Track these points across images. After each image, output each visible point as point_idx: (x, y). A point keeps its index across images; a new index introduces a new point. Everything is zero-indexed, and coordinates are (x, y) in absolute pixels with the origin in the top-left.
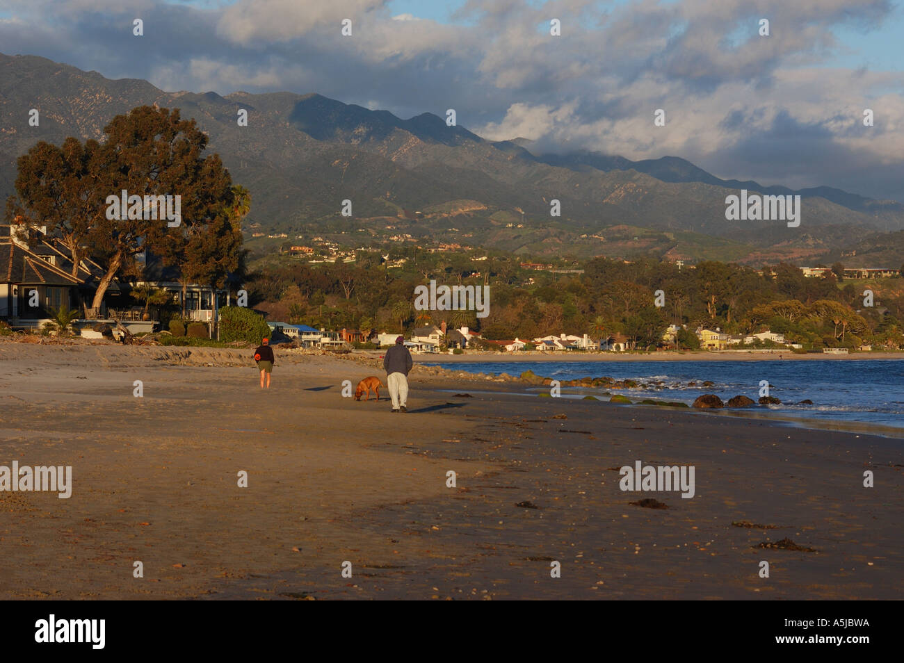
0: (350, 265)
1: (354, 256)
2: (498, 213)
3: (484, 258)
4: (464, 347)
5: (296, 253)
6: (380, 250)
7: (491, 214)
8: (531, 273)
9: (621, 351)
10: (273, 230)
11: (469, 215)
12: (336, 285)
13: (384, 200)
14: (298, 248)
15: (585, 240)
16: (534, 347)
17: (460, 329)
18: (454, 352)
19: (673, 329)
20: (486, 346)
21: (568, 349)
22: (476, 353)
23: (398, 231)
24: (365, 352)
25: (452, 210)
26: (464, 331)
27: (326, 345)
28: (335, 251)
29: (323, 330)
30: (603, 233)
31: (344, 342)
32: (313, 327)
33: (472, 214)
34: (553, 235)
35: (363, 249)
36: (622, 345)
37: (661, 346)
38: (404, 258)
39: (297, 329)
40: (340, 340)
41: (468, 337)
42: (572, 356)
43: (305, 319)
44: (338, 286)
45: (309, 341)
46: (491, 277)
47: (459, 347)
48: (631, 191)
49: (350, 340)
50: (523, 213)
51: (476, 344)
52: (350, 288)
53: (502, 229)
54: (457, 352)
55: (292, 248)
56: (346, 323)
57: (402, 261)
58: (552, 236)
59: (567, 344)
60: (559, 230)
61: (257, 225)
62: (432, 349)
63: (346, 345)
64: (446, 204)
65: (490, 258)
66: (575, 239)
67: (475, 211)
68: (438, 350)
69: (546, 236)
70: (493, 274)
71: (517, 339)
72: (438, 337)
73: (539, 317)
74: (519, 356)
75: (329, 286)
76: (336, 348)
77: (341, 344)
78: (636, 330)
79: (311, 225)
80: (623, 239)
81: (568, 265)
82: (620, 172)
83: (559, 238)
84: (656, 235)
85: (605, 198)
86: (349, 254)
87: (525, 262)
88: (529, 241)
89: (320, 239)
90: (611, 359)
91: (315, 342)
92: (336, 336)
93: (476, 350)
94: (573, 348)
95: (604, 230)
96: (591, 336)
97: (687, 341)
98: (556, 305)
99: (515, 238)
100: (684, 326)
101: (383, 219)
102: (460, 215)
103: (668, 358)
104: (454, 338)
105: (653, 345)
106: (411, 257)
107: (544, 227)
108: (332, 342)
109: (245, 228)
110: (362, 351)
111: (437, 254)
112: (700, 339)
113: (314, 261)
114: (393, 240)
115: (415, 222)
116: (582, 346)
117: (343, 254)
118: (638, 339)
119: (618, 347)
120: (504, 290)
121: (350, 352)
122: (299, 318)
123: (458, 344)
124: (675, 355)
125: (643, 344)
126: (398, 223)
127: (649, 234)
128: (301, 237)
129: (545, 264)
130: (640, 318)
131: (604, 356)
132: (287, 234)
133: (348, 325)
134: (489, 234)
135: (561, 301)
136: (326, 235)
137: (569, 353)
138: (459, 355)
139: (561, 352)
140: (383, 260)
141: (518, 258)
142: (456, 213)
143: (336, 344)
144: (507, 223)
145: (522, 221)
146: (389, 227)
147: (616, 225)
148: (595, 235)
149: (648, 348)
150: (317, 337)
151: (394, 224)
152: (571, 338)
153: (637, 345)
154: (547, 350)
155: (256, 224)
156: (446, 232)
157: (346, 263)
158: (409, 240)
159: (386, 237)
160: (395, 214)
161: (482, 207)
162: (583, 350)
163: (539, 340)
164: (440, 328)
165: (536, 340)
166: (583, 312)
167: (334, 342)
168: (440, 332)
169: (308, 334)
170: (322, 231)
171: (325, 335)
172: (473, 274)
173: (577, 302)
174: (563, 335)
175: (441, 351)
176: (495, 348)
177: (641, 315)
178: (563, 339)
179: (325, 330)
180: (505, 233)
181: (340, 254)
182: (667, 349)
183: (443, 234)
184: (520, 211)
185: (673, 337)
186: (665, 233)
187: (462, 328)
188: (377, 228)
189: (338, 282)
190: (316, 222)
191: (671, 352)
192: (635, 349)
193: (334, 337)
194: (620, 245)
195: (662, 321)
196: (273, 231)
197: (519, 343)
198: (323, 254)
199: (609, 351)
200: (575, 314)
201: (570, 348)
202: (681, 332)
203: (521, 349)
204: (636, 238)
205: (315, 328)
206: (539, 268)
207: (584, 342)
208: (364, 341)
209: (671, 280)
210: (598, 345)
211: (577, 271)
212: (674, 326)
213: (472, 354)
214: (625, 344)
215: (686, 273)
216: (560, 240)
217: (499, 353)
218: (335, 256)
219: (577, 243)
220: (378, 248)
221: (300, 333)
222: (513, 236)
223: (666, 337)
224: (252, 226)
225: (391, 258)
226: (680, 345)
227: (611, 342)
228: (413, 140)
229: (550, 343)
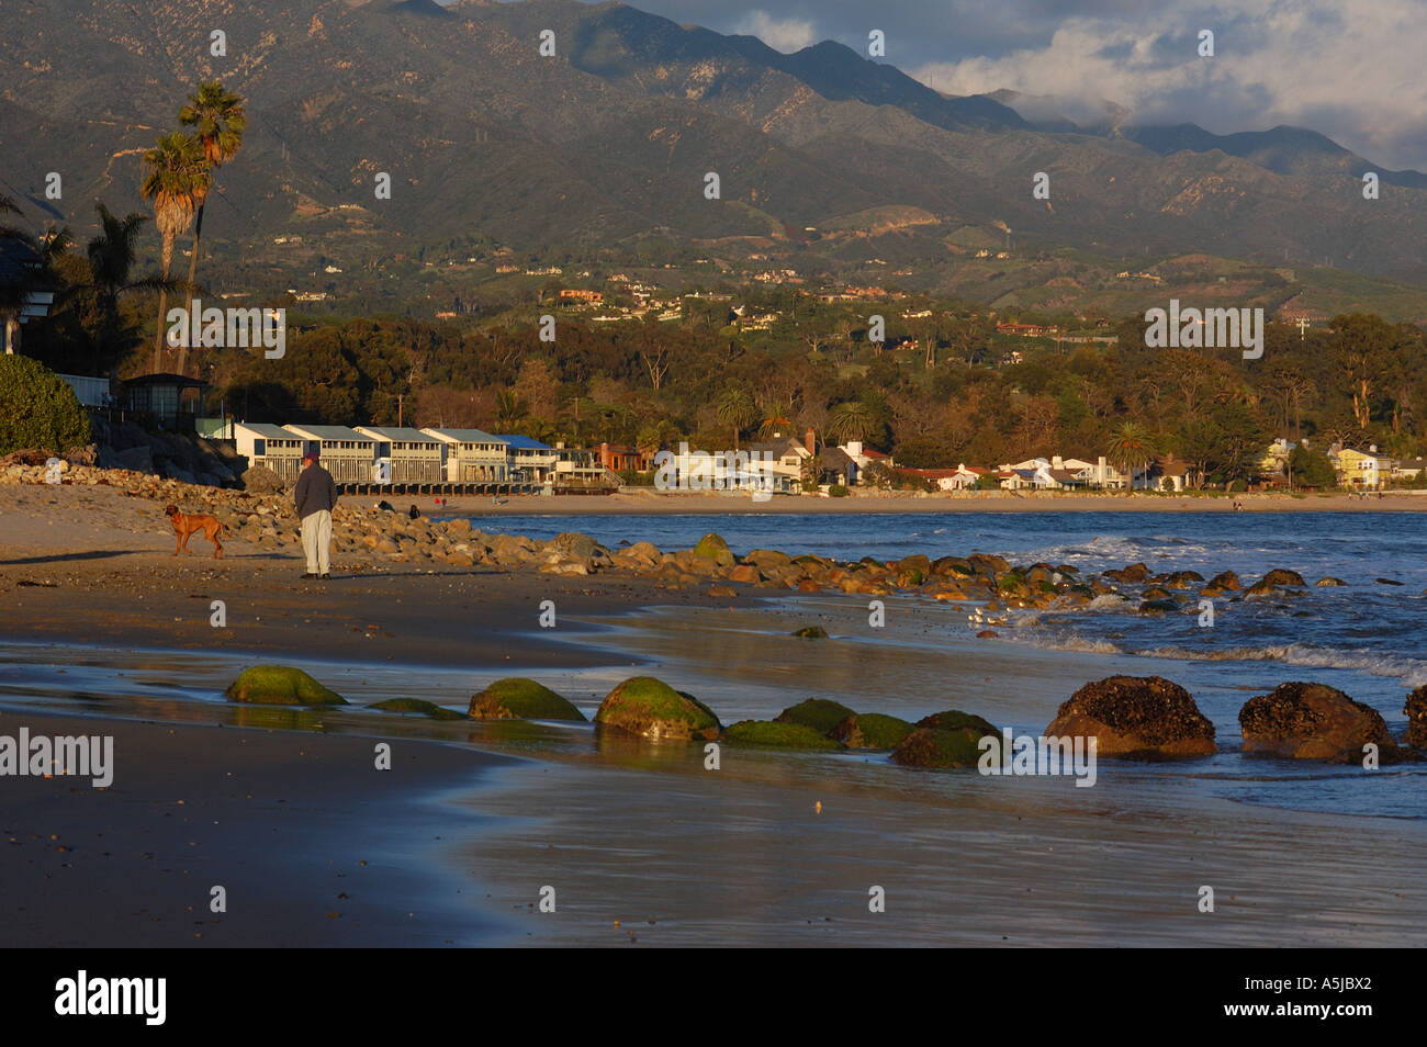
0: (671, 324)
1: (679, 308)
2: (961, 230)
3: (927, 313)
4: (853, 482)
5: (568, 302)
6: (729, 298)
7: (949, 232)
8: (1016, 342)
9: (1175, 490)
10: (534, 260)
11: (906, 235)
12: (633, 363)
13: (747, 207)
14: (573, 293)
15: (1126, 283)
16: (995, 482)
17: (846, 444)
18: (831, 492)
19: (1280, 447)
20: (898, 480)
21: (1067, 488)
22: (877, 494)
23: (772, 265)
24: (646, 491)
25: (875, 225)
26: (853, 449)
27: (567, 477)
28: (645, 299)
29: (560, 445)
30: (1159, 269)
31: (602, 470)
32: (542, 440)
33: (911, 233)
34: (1065, 272)
35: (697, 295)
36: (1176, 480)
37: (1256, 481)
38: (773, 313)
39: (505, 444)
40: (596, 467)
41: (862, 461)
42: (1073, 500)
43: (524, 423)
44: (637, 365)
45: (532, 469)
46: (939, 350)
47: (842, 482)
48: (1214, 191)
49: (616, 467)
50: (1009, 231)
51: (878, 477)
52: (661, 367)
53: (969, 261)
54: (837, 493)
55: (563, 293)
56: (608, 433)
57: (769, 318)
58: (1062, 275)
59: (1063, 477)
60: (1077, 263)
61: (506, 251)
62: (786, 488)
63: (607, 476)
64: (864, 214)
65: (937, 314)
66: (1107, 280)
67: (916, 227)
68: (797, 488)
69: (1054, 274)
70: (943, 344)
71: (961, 467)
72: (799, 461)
73: (1011, 424)
74: (965, 501)
75: (621, 364)
76: (587, 482)
77: (597, 474)
78: (1205, 451)
79: (607, 251)
80: (1197, 281)
81: (1087, 326)
82: (1193, 154)
83: (1075, 278)
84: (1261, 272)
85: (1164, 203)
86: (670, 304)
87: (1006, 320)
88: (1020, 283)
89: (623, 278)
90: (1152, 507)
91: (543, 470)
92: (588, 460)
93: (875, 488)
94: (1077, 485)
95: (1162, 264)
96: (1113, 461)
97: (1309, 472)
98: (1047, 397)
99: (994, 277)
100: (1304, 441)
101: (743, 240)
102: (890, 233)
103: (1270, 507)
104: (831, 463)
105: (1240, 480)
106: (787, 311)
107: (1047, 257)
108: (579, 470)
109: (483, 256)
110: (640, 490)
111: (837, 305)
112: (1337, 467)
113: (603, 318)
114: (762, 281)
115: (805, 246)
116: (1095, 481)
117: (658, 305)
118: (1210, 467)
119: (1169, 484)
120: (952, 372)
121: (615, 491)
122: (513, 420)
123: (841, 476)
124: (1285, 500)
125: (1219, 477)
126: (771, 249)
127: (1248, 271)
128: (587, 274)
129: (1044, 325)
130: (1213, 425)
131: (1139, 501)
132: (562, 267)
133: (612, 436)
134: (944, 269)
135: (1056, 391)
136: (635, 270)
137: (1068, 495)
138: (838, 499)
139: (1050, 493)
140: (734, 316)
141: (992, 314)
142: (882, 230)
143: (588, 475)
144: (979, 249)
145: (1008, 246)
146: (755, 257)
147: (1183, 254)
148: (1145, 273)
149: (1230, 484)
150: (548, 460)
151: (764, 251)
152: (1072, 464)
153: (1207, 479)
154: (1022, 488)
155: (505, 248)
156: (863, 266)
157: (661, 322)
158: (791, 280)
159: (748, 275)
160: (764, 231)
161: (931, 220)
162: (1097, 488)
163: (1007, 468)
164: (803, 443)
165: (1002, 467)
166: (1101, 413)
167: (584, 470)
168: (802, 451)
169: (529, 454)
170: (628, 263)
171: (564, 458)
172: (906, 343)
173: (1088, 394)
174: (1057, 459)
175: (805, 490)
176: (917, 483)
177: (1217, 418)
178: (1056, 467)
179: (565, 447)
180: (974, 268)
181: (652, 305)
182: (1269, 489)
183: (857, 269)
184: (1004, 226)
185: (1281, 463)
186: (1277, 271)
187: (849, 443)
188: (732, 257)
189: (637, 356)
190: (617, 245)
191: (1277, 494)
192: (1204, 488)
193: (581, 461)
194: (1192, 291)
195: (1258, 432)
196: (535, 262)
197: (965, 474)
198: (620, 304)
199: (1150, 491)
200: (1084, 416)
201: (1071, 485)
202: (1298, 454)
203: (969, 487)
204: (1222, 279)
205: (545, 443)
206: (1032, 333)
207: (1099, 472)
208: (644, 468)
209: (1285, 356)
210: (1128, 479)
211: (1105, 339)
212: (1284, 441)
213: (866, 497)
214: (1184, 477)
215: (1315, 341)
216: (1078, 283)
217: (924, 494)
218: (643, 309)
219: (1110, 288)
220: (729, 293)
221: (512, 452)
222: (988, 275)
223: (1267, 462)
224: (496, 254)
225: (749, 312)
226: (1295, 479)
227: (1154, 472)
228: (803, 94)
229: (1028, 475)
